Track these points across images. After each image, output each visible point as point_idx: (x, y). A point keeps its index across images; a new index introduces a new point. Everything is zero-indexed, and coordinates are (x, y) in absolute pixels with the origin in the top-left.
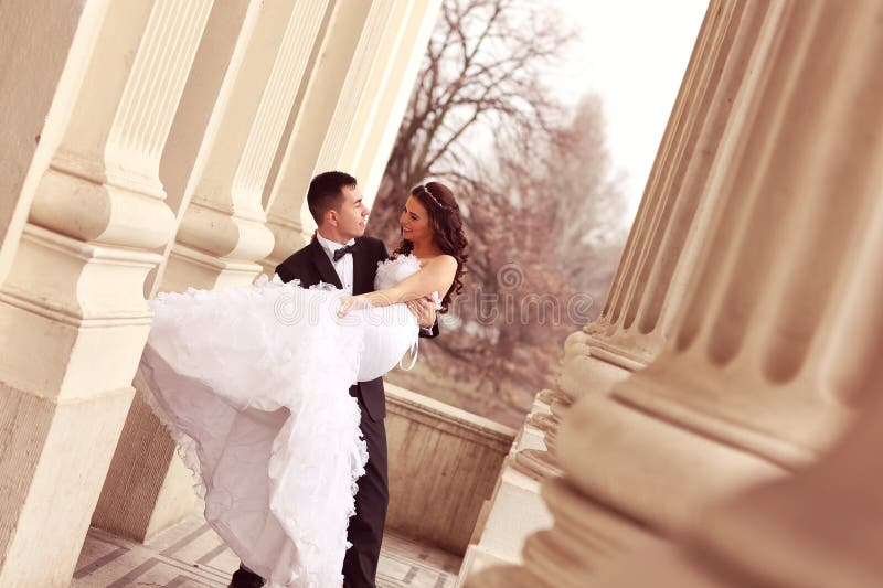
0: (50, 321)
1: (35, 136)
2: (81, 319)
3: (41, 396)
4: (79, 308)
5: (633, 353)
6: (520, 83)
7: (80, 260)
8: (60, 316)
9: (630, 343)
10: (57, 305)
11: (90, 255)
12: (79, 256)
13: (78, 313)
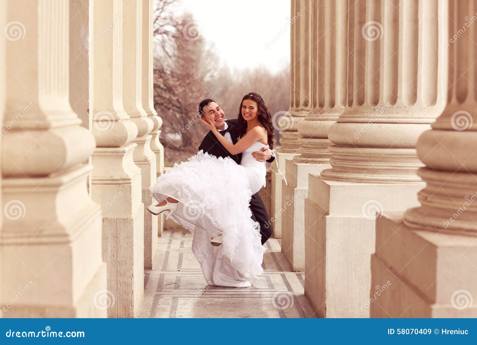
0: (117, 185)
1: (86, 110)
2: (130, 180)
3: (125, 218)
4: (127, 176)
5: (359, 115)
6: (165, 19)
7: (120, 156)
8: (121, 182)
9: (356, 112)
10: (118, 178)
11: (124, 152)
12: (119, 154)
13: (128, 178)
